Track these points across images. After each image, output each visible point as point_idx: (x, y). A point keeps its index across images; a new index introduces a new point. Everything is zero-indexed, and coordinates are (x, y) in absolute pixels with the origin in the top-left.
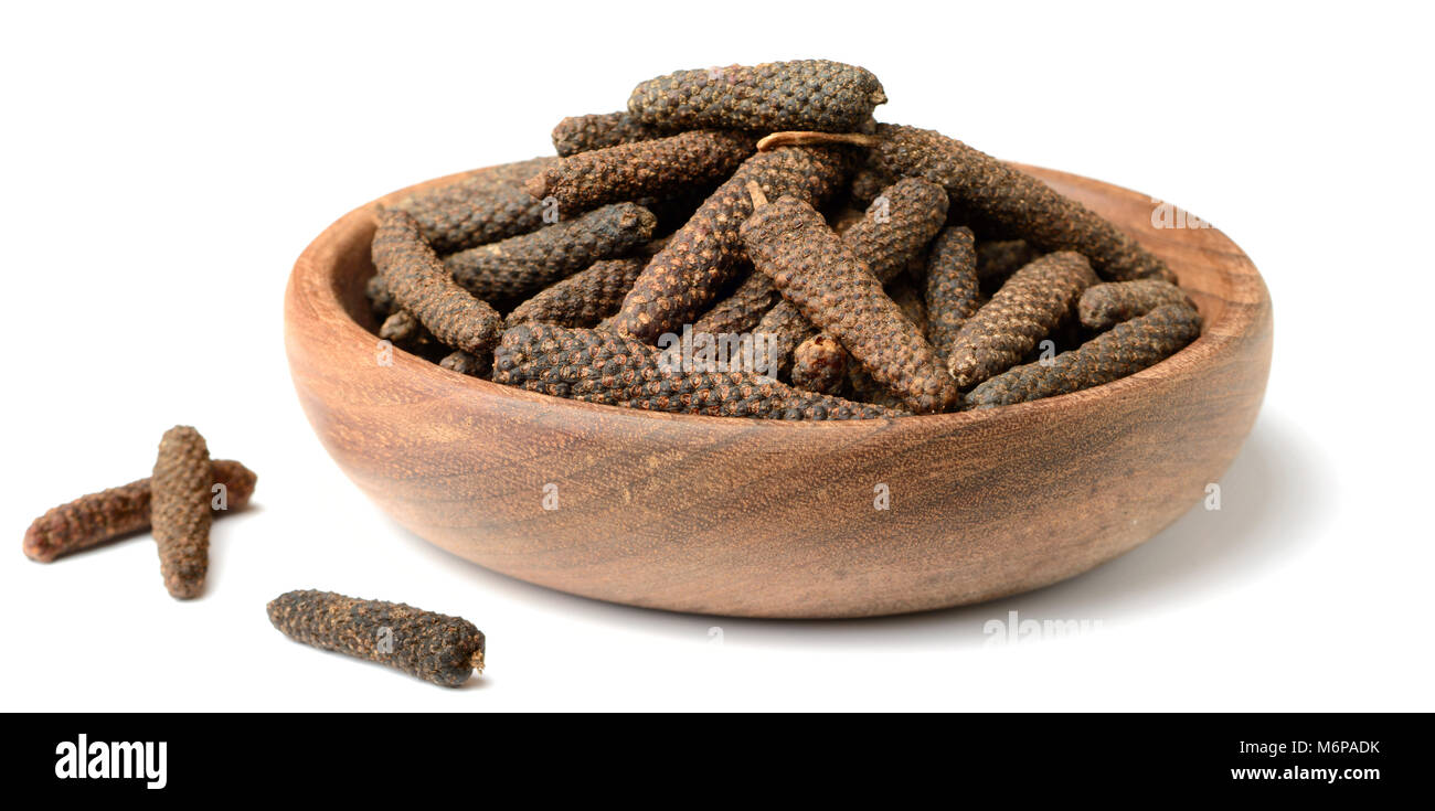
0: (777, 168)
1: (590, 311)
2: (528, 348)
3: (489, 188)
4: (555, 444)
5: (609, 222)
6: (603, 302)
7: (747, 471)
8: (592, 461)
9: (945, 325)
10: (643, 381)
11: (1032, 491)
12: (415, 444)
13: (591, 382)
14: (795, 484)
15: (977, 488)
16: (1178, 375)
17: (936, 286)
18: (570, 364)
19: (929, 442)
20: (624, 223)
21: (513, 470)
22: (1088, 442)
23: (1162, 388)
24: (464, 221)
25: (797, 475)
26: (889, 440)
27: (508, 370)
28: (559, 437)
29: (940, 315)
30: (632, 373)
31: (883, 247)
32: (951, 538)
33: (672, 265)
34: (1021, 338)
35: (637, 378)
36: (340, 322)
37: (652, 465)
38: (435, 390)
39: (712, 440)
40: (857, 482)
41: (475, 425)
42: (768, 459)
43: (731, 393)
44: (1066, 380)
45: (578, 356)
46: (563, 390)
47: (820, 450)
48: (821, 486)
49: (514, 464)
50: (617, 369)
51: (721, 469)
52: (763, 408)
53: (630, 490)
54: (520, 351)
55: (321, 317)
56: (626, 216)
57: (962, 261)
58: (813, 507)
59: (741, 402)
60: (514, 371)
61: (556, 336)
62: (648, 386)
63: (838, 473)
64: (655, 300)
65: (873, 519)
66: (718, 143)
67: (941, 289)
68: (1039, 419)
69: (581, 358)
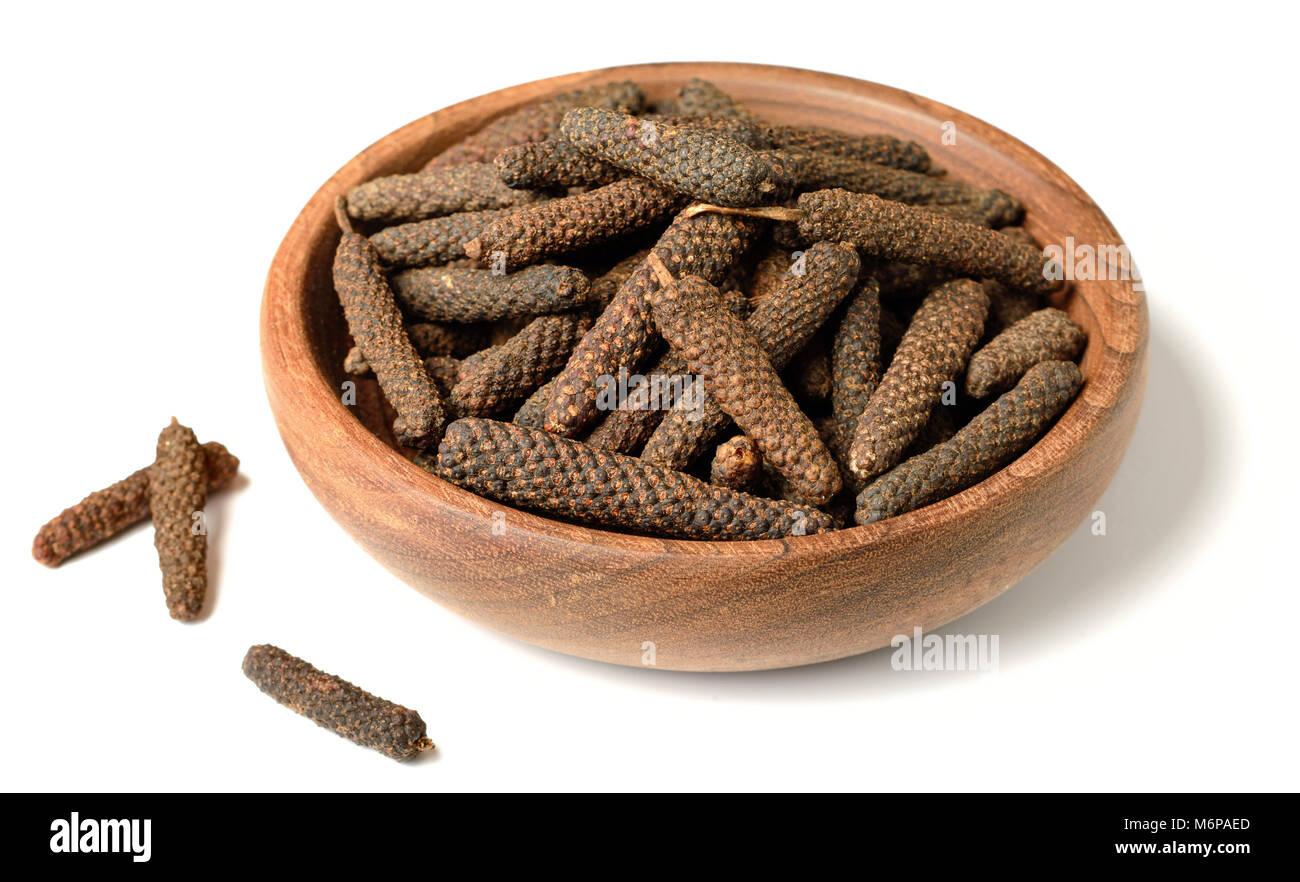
0: (702, 234)
1: (527, 382)
2: (468, 448)
3: (446, 193)
4: (489, 553)
5: (548, 287)
6: (540, 368)
7: (658, 592)
8: (522, 571)
9: (847, 389)
10: (570, 483)
11: (912, 593)
12: (369, 520)
13: (524, 482)
14: (700, 603)
15: (864, 598)
16: (1050, 470)
17: (841, 346)
18: (505, 464)
19: (820, 567)
20: (561, 292)
21: (453, 564)
22: (965, 548)
23: (1035, 486)
24: (422, 248)
25: (701, 595)
26: (784, 566)
27: (451, 467)
28: (493, 548)
29: (843, 377)
30: (560, 476)
31: (791, 323)
32: (839, 634)
33: (600, 350)
34: (917, 416)
35: (565, 481)
36: (306, 378)
37: (574, 580)
38: (386, 485)
39: (627, 566)
40: (755, 601)
41: (419, 523)
42: (676, 584)
43: (648, 497)
44: (948, 477)
45: (513, 458)
46: (499, 487)
47: (722, 576)
48: (724, 605)
49: (454, 561)
50: (546, 472)
51: (635, 589)
52: (676, 511)
53: (555, 597)
54: (461, 451)
55: (289, 369)
56: (562, 285)
57: (867, 320)
58: (716, 619)
59: (656, 506)
60: (455, 468)
61: (494, 435)
62: (574, 488)
63: (738, 595)
64: (584, 391)
65: (769, 627)
66: (644, 195)
67: (845, 350)
68: (920, 537)
69: (516, 460)
